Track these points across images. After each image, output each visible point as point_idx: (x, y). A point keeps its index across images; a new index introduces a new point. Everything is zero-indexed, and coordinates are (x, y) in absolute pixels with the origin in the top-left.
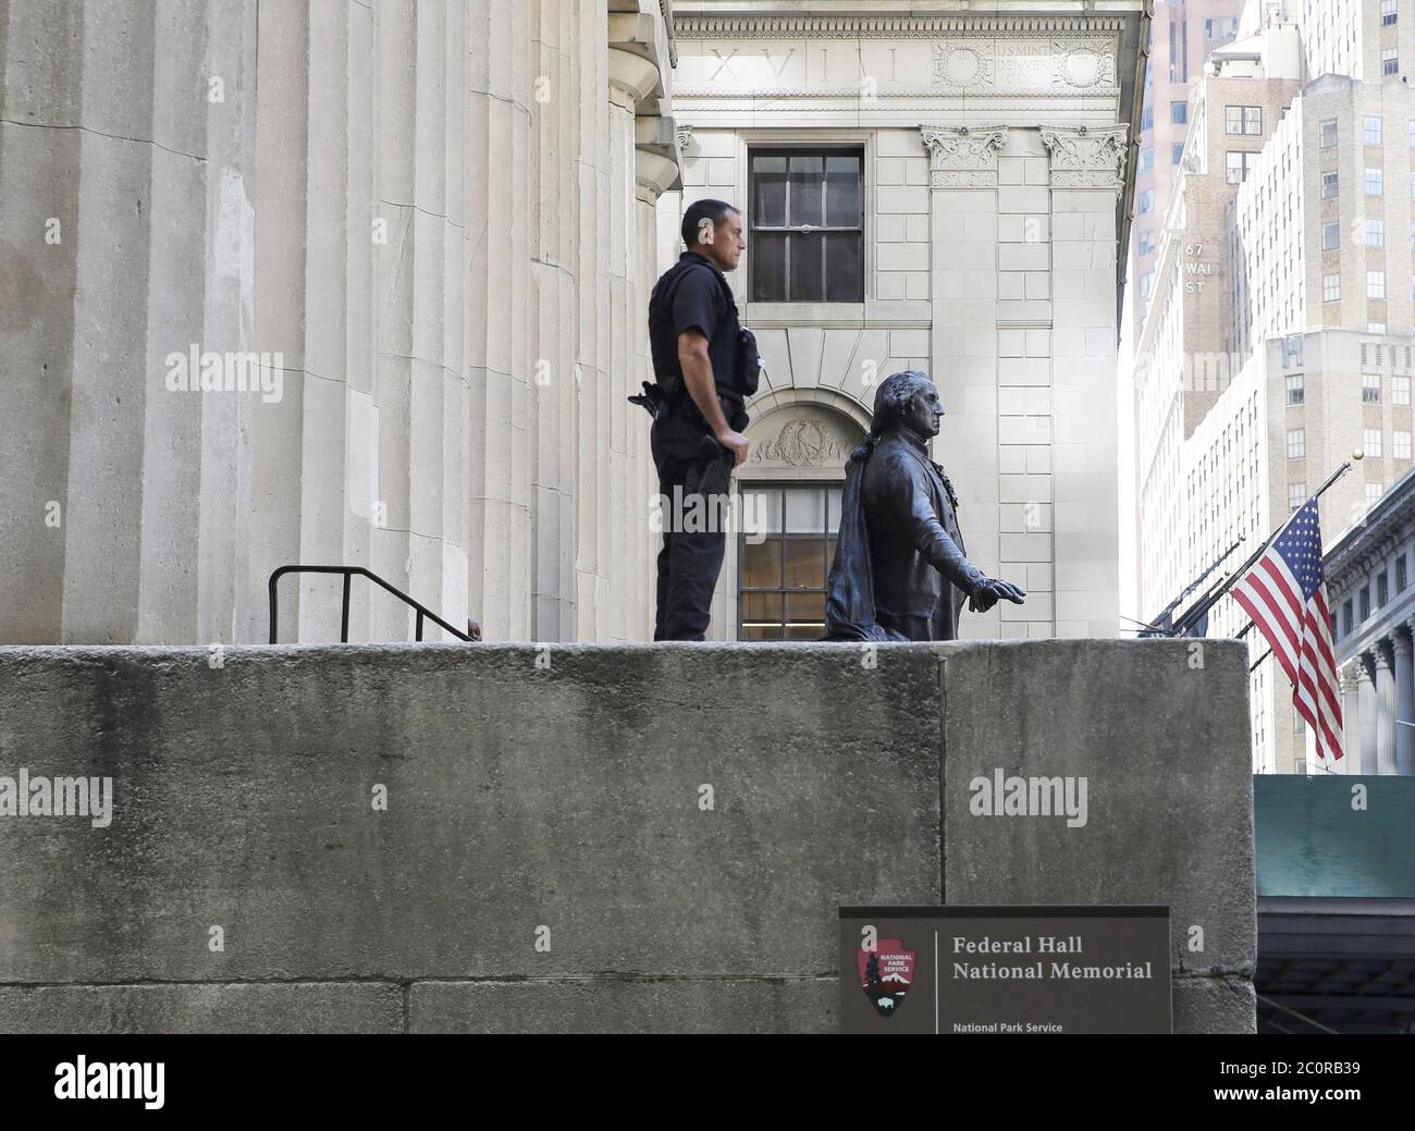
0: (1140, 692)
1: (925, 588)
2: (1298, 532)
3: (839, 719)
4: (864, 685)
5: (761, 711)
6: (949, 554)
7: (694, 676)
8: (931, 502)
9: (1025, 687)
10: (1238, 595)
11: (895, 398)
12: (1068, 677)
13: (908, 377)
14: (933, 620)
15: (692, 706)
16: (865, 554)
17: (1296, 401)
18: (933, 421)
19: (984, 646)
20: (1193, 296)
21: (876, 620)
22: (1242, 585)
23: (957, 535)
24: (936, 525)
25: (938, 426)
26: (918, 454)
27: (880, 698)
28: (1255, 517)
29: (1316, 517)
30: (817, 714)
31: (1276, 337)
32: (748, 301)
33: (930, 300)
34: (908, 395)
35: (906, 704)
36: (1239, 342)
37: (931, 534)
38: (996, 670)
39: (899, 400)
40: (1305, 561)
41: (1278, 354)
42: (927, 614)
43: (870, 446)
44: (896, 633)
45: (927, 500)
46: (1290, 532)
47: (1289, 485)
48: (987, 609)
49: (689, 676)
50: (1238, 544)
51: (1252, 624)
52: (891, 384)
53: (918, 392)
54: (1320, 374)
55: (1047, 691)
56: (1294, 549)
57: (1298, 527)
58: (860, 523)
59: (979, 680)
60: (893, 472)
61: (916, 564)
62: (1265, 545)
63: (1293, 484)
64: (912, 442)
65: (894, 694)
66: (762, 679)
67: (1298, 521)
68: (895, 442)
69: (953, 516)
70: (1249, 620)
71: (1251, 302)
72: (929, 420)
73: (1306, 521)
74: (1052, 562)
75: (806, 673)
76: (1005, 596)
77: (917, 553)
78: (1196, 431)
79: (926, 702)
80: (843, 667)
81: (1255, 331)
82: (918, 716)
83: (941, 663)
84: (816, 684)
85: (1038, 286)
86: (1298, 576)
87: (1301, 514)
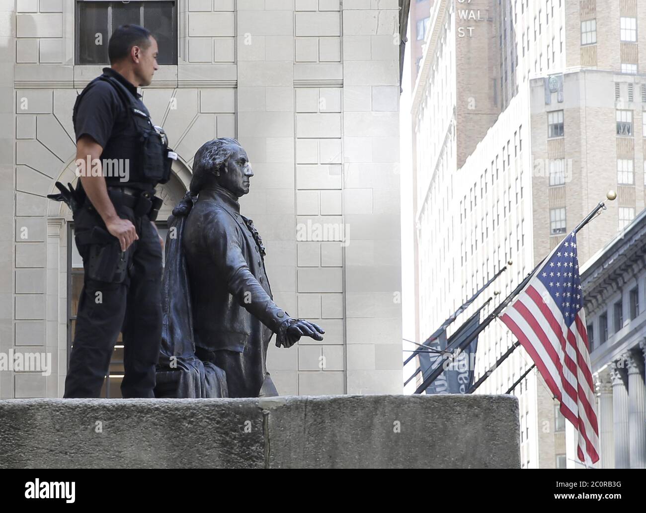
0: (430, 439)
1: (237, 326)
2: (559, 264)
3: (181, 462)
4: (202, 434)
5: (117, 456)
6: (259, 297)
7: (62, 427)
8: (243, 252)
9: (334, 435)
10: (506, 320)
11: (211, 161)
12: (370, 427)
13: (222, 143)
14: (244, 354)
15: (61, 452)
16: (186, 297)
17: (557, 134)
18: (244, 182)
19: (301, 401)
20: (464, 41)
21: (196, 354)
22: (510, 311)
23: (264, 281)
24: (247, 272)
25: (248, 185)
26: (231, 210)
27: (215, 445)
28: (520, 238)
29: (575, 251)
30: (164, 458)
31: (539, 76)
32: (75, 64)
33: (235, 62)
34: (222, 159)
35: (236, 450)
36: (506, 80)
37: (243, 280)
38: (311, 421)
39: (214, 164)
40: (565, 290)
41: (541, 92)
42: (239, 349)
43: (189, 203)
44: (212, 365)
45: (239, 250)
46: (552, 264)
47: (550, 210)
48: (291, 345)
49: (57, 427)
50: (505, 268)
51: (518, 344)
52: (207, 149)
53: (231, 156)
54: (578, 110)
55: (352, 438)
56: (555, 279)
57: (559, 259)
58: (181, 271)
59: (297, 430)
60: (209, 226)
61: (229, 306)
62: (530, 276)
63: (555, 209)
64: (225, 199)
65: (227, 442)
66: (118, 429)
67: (559, 254)
68: (211, 200)
69: (262, 264)
70: (516, 340)
71: (516, 44)
72: (240, 181)
73: (566, 254)
74: (344, 292)
75: (154, 424)
76: (306, 333)
77: (231, 296)
78: (467, 160)
79: (253, 448)
80: (184, 419)
81: (520, 71)
82: (247, 460)
83: (265, 416)
84: (162, 433)
85: (330, 50)
86: (559, 302)
87: (562, 249)
